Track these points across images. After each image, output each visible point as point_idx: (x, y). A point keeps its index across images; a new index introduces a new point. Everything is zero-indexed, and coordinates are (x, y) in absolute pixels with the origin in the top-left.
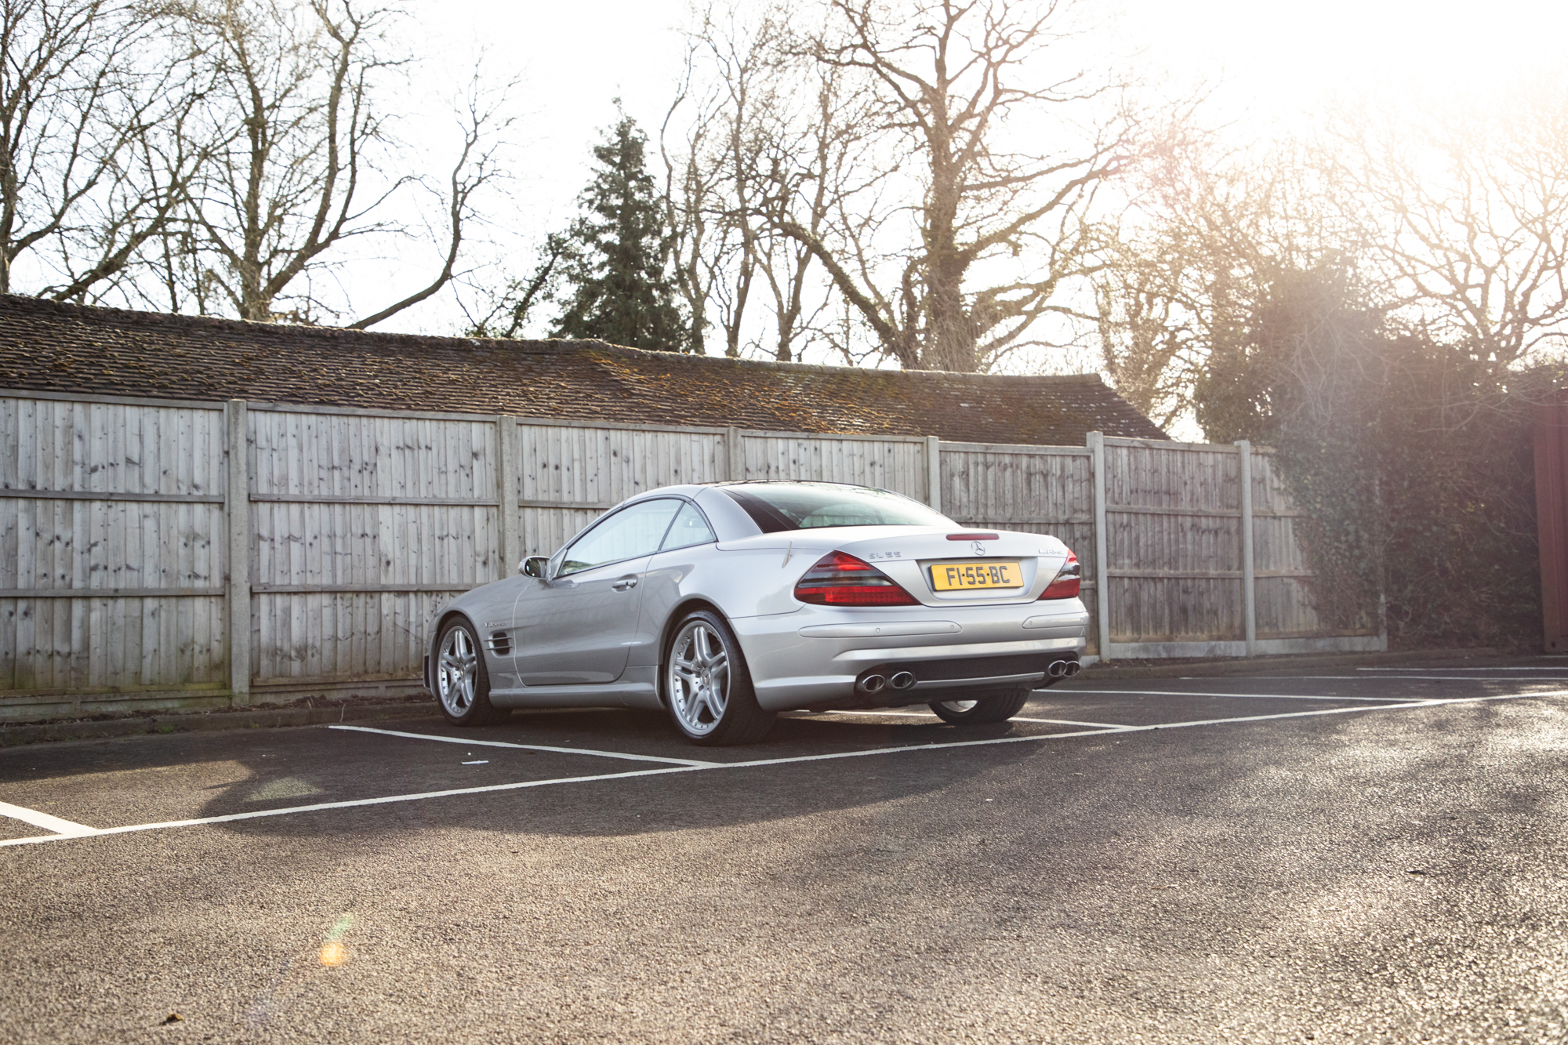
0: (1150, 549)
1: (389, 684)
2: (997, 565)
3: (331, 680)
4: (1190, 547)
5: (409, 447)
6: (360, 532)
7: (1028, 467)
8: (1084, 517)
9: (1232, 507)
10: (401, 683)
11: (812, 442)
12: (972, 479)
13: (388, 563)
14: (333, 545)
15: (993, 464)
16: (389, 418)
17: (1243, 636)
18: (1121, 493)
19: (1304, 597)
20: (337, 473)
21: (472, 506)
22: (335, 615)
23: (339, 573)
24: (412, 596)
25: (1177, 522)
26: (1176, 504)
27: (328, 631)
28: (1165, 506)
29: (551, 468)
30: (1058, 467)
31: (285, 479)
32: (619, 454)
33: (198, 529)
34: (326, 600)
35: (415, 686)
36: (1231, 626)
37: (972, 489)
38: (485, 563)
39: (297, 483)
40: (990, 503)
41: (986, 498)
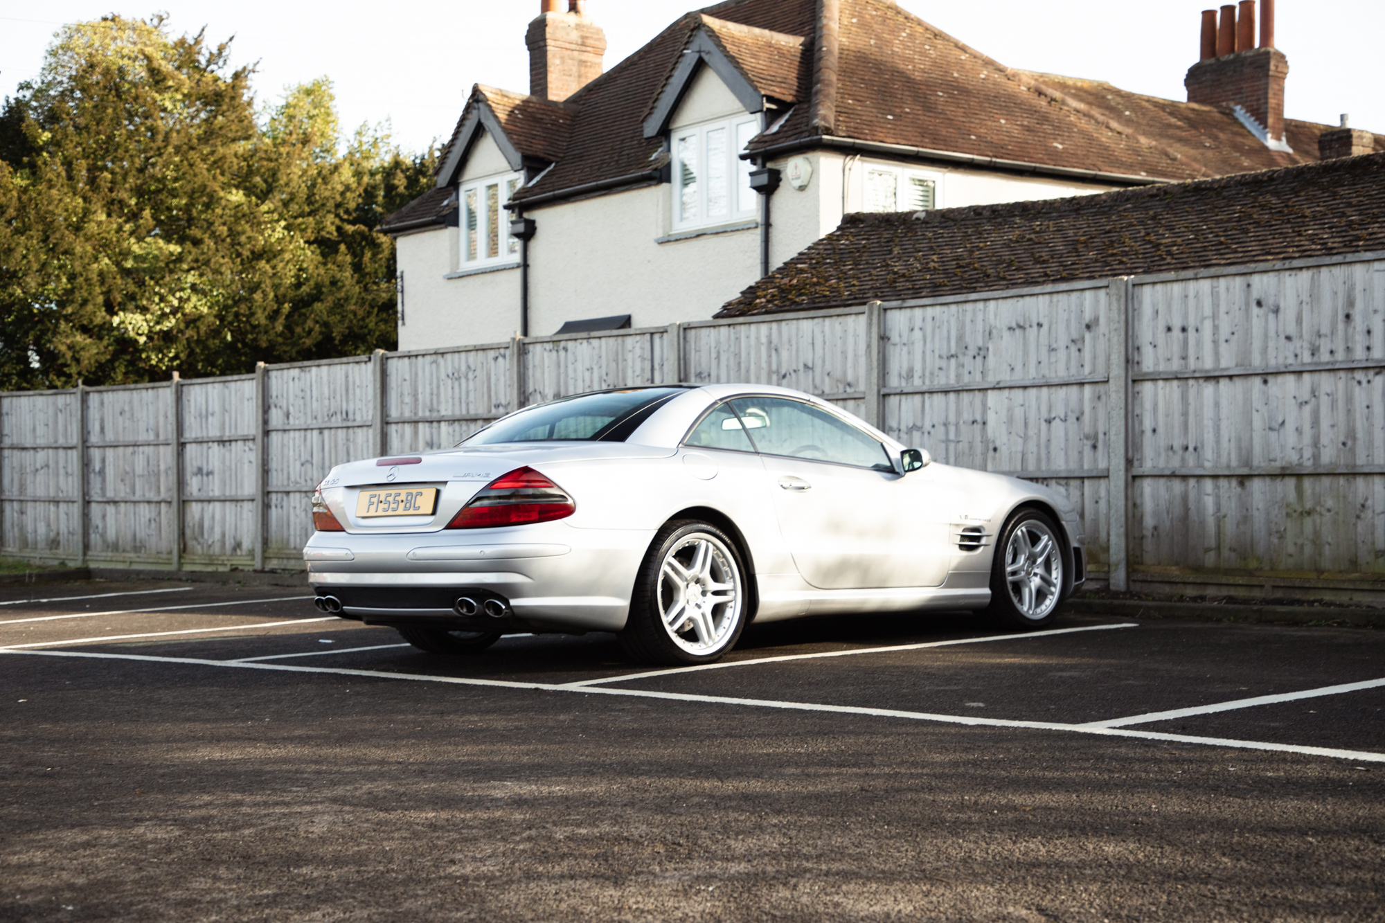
2: (414, 490)
5: (1020, 327)
6: (971, 419)
13: (995, 449)
14: (947, 433)
20: (953, 361)
21: (1082, 384)
29: (1176, 333)
32: (1263, 303)
38: (1095, 447)
39: (920, 375)
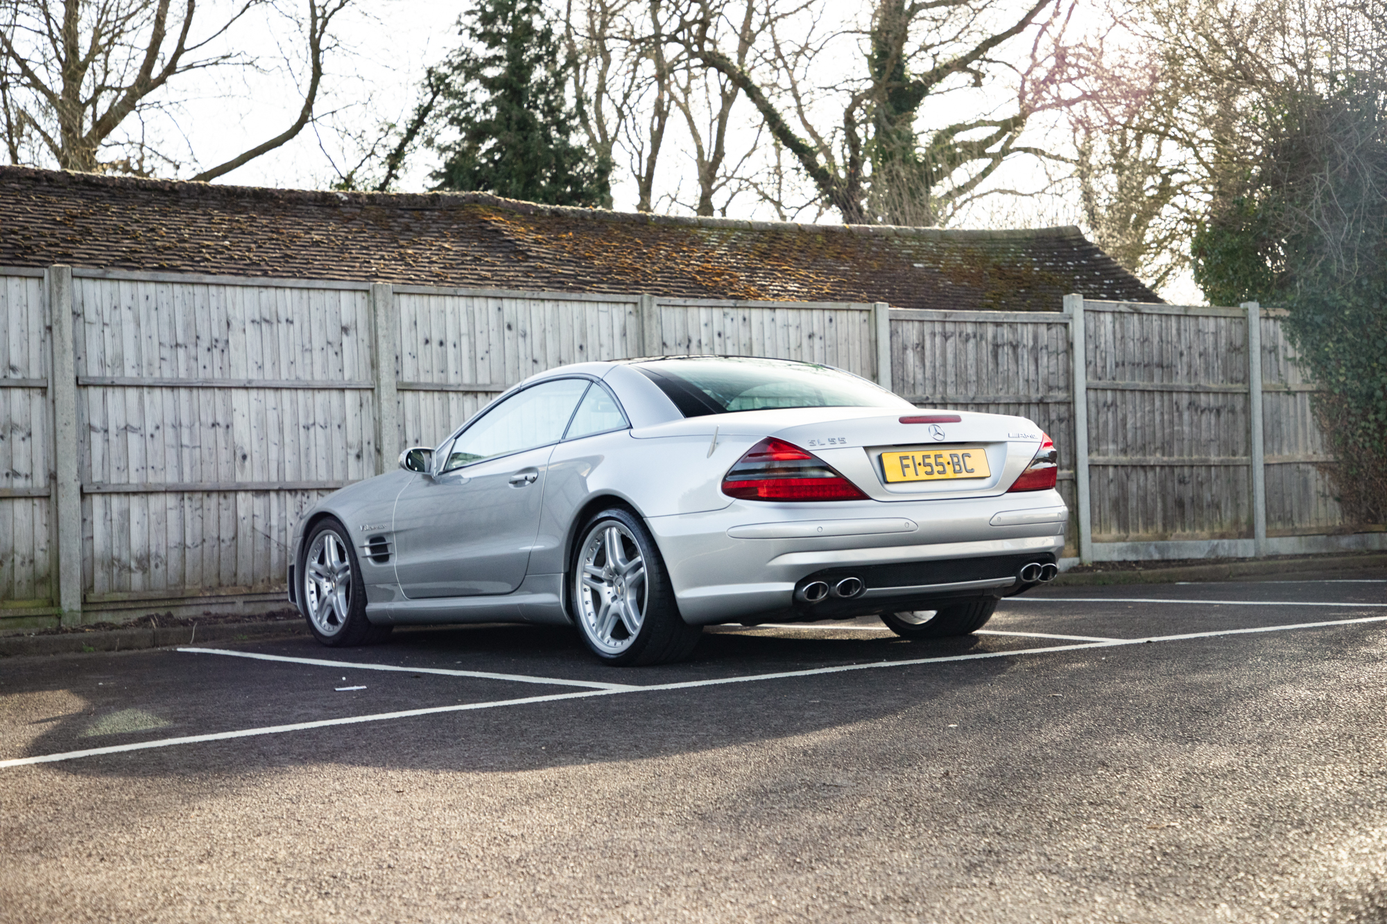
0: (1139, 432)
1: (248, 598)
2: (959, 452)
3: (179, 595)
4: (1186, 429)
5: (266, 321)
6: (210, 421)
7: (995, 337)
8: (1061, 395)
9: (1237, 382)
10: (261, 598)
11: (740, 311)
12: (928, 353)
13: (244, 457)
14: (178, 437)
15: (953, 334)
16: (243, 286)
17: (1250, 533)
18: (1104, 367)
19: (1324, 487)
20: (181, 351)
21: (343, 390)
22: (182, 519)
23: (187, 469)
24: (273, 495)
25: (1171, 400)
26: (1170, 378)
27: (174, 537)
28: (1157, 382)
29: (435, 344)
30: (1031, 336)
31: (120, 360)
32: (514, 327)
33: (17, 418)
34: (171, 500)
35: (278, 601)
36: (1236, 522)
37: (928, 364)
38: (358, 456)
39: (133, 362)
40: (949, 381)
41: (945, 373)
